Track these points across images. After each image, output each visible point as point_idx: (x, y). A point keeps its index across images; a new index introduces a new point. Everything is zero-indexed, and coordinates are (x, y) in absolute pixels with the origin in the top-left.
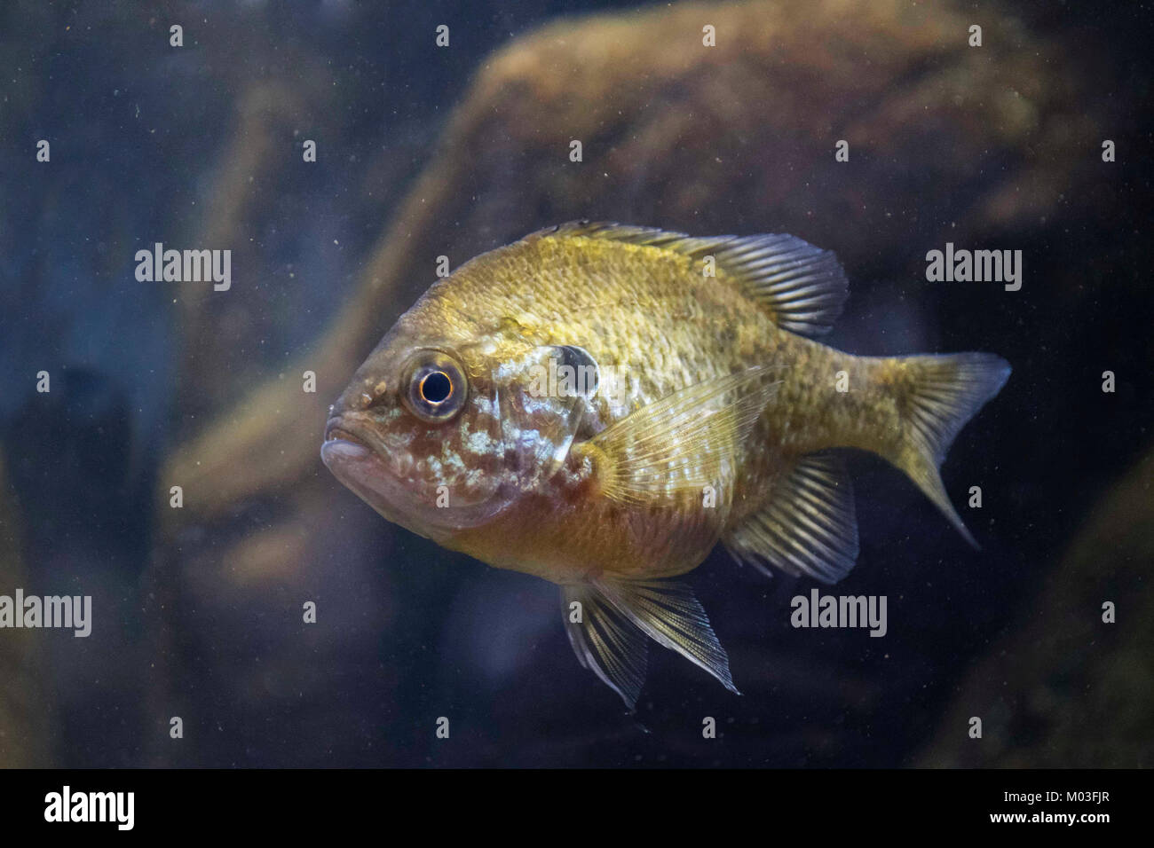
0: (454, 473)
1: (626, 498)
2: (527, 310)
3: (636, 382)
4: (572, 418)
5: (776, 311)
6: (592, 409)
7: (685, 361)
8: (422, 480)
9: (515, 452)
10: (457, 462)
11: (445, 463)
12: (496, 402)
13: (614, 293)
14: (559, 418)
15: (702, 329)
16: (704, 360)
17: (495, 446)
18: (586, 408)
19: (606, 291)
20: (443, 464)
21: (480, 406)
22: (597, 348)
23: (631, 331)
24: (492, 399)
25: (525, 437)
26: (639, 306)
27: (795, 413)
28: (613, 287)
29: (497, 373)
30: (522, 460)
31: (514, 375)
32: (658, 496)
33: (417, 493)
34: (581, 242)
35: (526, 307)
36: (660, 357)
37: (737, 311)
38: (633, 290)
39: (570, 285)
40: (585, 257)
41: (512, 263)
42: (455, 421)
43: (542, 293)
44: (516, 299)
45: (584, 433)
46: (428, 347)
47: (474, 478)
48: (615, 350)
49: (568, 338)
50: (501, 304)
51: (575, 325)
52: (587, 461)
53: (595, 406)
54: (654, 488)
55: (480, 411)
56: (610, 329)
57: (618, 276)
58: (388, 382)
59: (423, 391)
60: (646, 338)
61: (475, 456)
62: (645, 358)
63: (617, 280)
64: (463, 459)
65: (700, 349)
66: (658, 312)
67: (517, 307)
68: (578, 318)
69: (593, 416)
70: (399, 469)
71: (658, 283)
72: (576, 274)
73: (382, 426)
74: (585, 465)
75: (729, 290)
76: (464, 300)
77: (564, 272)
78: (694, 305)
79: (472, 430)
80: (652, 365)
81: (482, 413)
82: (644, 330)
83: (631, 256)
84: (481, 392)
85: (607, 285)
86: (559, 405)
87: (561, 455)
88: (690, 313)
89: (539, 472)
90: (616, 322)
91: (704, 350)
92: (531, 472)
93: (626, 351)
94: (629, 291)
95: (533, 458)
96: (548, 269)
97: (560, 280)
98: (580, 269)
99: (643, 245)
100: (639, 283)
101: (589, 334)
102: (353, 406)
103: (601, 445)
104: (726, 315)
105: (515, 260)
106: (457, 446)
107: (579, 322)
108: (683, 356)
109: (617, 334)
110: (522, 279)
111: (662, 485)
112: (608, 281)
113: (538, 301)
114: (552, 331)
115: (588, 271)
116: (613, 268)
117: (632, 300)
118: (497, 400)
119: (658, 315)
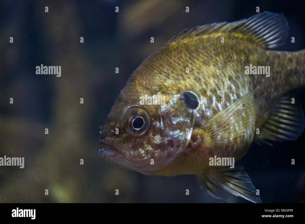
0: (149, 153)
1: (215, 146)
2: (169, 78)
3: (214, 98)
4: (191, 120)
5: (264, 43)
6: (198, 115)
7: (231, 80)
8: (138, 159)
9: (172, 140)
10: (150, 148)
11: (146, 150)
12: (162, 123)
13: (201, 60)
14: (187, 122)
15: (237, 63)
16: (239, 76)
17: (164, 140)
18: (196, 115)
19: (198, 59)
20: (145, 151)
21: (156, 125)
22: (197, 88)
23: (209, 76)
24: (160, 122)
25: (175, 134)
26: (211, 62)
27: (276, 85)
28: (201, 57)
29: (160, 111)
30: (175, 143)
31: (167, 110)
32: (227, 143)
33: (137, 163)
34: (185, 41)
35: (168, 77)
36: (222, 83)
37: (249, 50)
38: (208, 56)
39: (184, 62)
40: (188, 46)
41: (161, 58)
42: (147, 133)
43: (174, 69)
44: (164, 74)
45: (197, 125)
46: (133, 106)
47: (157, 153)
48: (204, 86)
49: (186, 86)
50: (158, 78)
51: (188, 80)
52: (199, 136)
53: (199, 113)
54: (226, 140)
55: (156, 127)
56: (201, 77)
57: (202, 51)
58: (120, 124)
59: (133, 125)
60: (215, 77)
61: (157, 145)
62: (216, 86)
63: (202, 53)
64: (152, 147)
65: (236, 72)
66: (219, 62)
67: (164, 77)
68: (189, 76)
69: (199, 117)
70: (129, 157)
71: (217, 49)
72: (186, 56)
73: (120, 142)
74: (198, 138)
75: (245, 42)
76: (144, 80)
77: (181, 56)
78: (232, 54)
79: (154, 135)
80: (219, 89)
81: (157, 128)
82: (214, 73)
83: (206, 40)
84: (156, 120)
85: (198, 57)
86: (185, 117)
87: (189, 137)
88: (231, 57)
89: (181, 146)
90: (203, 73)
91: (238, 72)
92: (178, 146)
93: (209, 85)
94: (207, 57)
95: (179, 141)
96: (175, 57)
97: (180, 60)
98: (187, 53)
99: (209, 34)
100: (210, 51)
101: (193, 82)
102: (108, 134)
103: (204, 129)
104: (245, 53)
105: (161, 56)
106: (149, 142)
107: (189, 78)
108: (230, 78)
109: (204, 78)
110: (165, 64)
111: (229, 138)
112: (199, 55)
113: (172, 72)
114: (179, 86)
115: (190, 53)
116: (200, 48)
117: (208, 60)
118: (162, 122)
119: (219, 64)
